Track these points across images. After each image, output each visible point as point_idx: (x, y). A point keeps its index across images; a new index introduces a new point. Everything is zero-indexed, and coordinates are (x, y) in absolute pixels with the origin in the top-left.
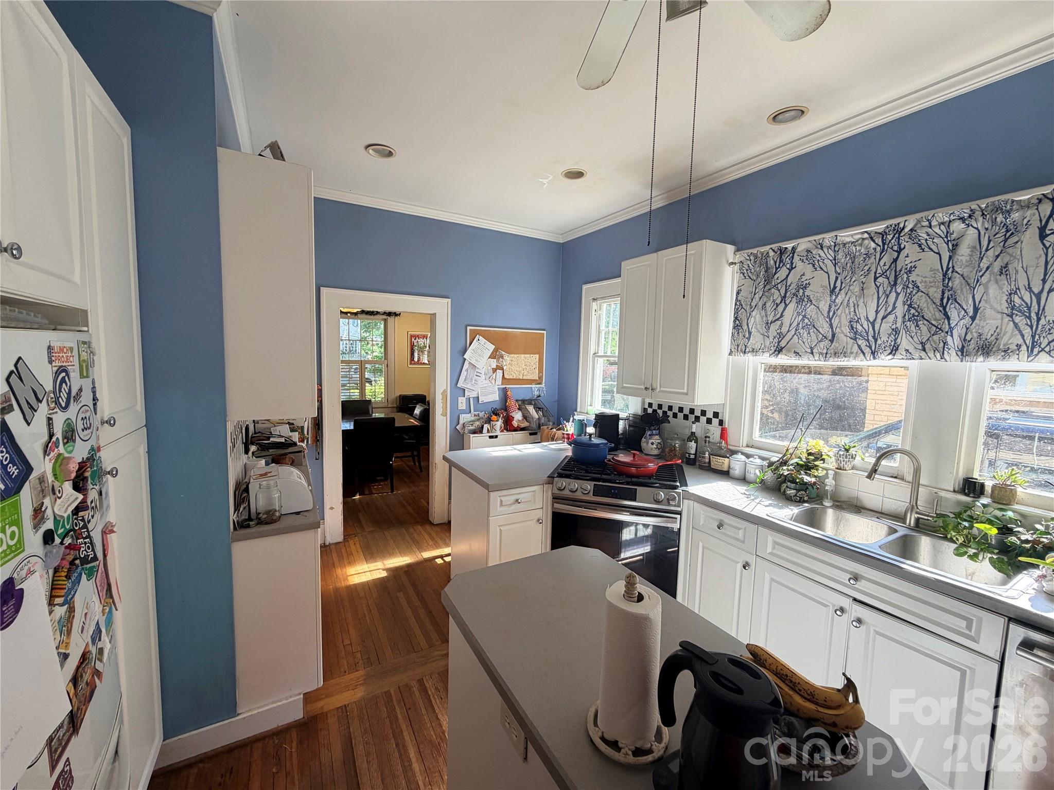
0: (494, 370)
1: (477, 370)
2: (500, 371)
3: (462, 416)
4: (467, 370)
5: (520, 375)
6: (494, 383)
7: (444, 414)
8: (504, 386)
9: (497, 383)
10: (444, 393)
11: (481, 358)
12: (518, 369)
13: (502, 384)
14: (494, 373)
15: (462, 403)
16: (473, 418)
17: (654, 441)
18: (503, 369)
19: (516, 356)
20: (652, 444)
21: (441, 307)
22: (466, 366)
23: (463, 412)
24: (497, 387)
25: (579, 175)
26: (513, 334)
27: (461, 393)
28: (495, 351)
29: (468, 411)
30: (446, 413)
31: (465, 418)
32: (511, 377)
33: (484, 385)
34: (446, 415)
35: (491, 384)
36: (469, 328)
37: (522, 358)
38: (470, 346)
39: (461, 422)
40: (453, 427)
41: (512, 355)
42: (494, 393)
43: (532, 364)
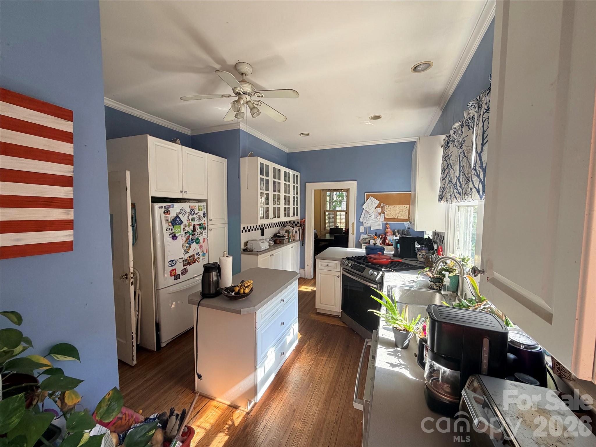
0: (380, 214)
1: (369, 214)
2: (383, 214)
3: (362, 235)
4: (364, 214)
5: (395, 216)
6: (379, 220)
7: (353, 234)
8: (386, 222)
9: (381, 220)
10: (353, 224)
11: (372, 208)
12: (395, 213)
13: (384, 221)
14: (379, 215)
15: (362, 229)
16: (367, 237)
17: (421, 253)
18: (385, 214)
19: (393, 206)
20: (420, 255)
21: (352, 186)
22: (364, 212)
23: (363, 233)
24: (381, 222)
25: (378, 118)
26: (392, 195)
27: (361, 224)
28: (380, 204)
29: (365, 233)
30: (354, 233)
31: (363, 236)
32: (390, 217)
33: (374, 221)
34: (354, 234)
35: (378, 221)
36: (366, 193)
37: (397, 207)
38: (366, 201)
39: (361, 238)
40: (357, 241)
41: (391, 206)
42: (380, 225)
43: (404, 210)
